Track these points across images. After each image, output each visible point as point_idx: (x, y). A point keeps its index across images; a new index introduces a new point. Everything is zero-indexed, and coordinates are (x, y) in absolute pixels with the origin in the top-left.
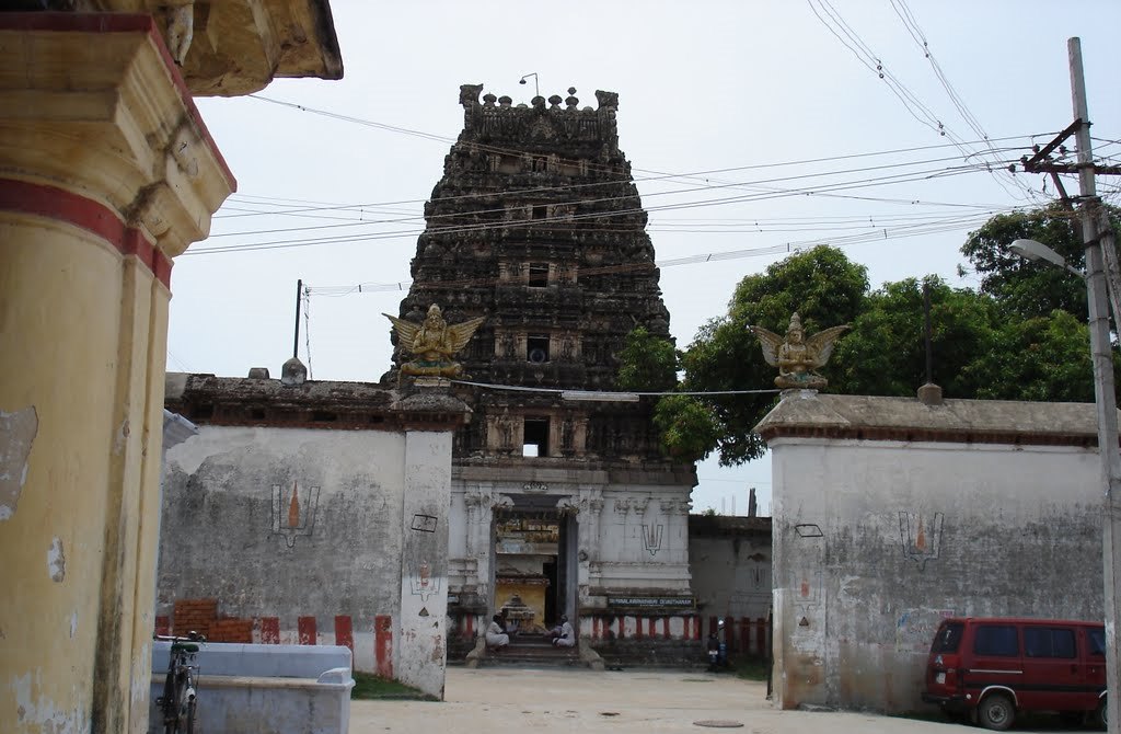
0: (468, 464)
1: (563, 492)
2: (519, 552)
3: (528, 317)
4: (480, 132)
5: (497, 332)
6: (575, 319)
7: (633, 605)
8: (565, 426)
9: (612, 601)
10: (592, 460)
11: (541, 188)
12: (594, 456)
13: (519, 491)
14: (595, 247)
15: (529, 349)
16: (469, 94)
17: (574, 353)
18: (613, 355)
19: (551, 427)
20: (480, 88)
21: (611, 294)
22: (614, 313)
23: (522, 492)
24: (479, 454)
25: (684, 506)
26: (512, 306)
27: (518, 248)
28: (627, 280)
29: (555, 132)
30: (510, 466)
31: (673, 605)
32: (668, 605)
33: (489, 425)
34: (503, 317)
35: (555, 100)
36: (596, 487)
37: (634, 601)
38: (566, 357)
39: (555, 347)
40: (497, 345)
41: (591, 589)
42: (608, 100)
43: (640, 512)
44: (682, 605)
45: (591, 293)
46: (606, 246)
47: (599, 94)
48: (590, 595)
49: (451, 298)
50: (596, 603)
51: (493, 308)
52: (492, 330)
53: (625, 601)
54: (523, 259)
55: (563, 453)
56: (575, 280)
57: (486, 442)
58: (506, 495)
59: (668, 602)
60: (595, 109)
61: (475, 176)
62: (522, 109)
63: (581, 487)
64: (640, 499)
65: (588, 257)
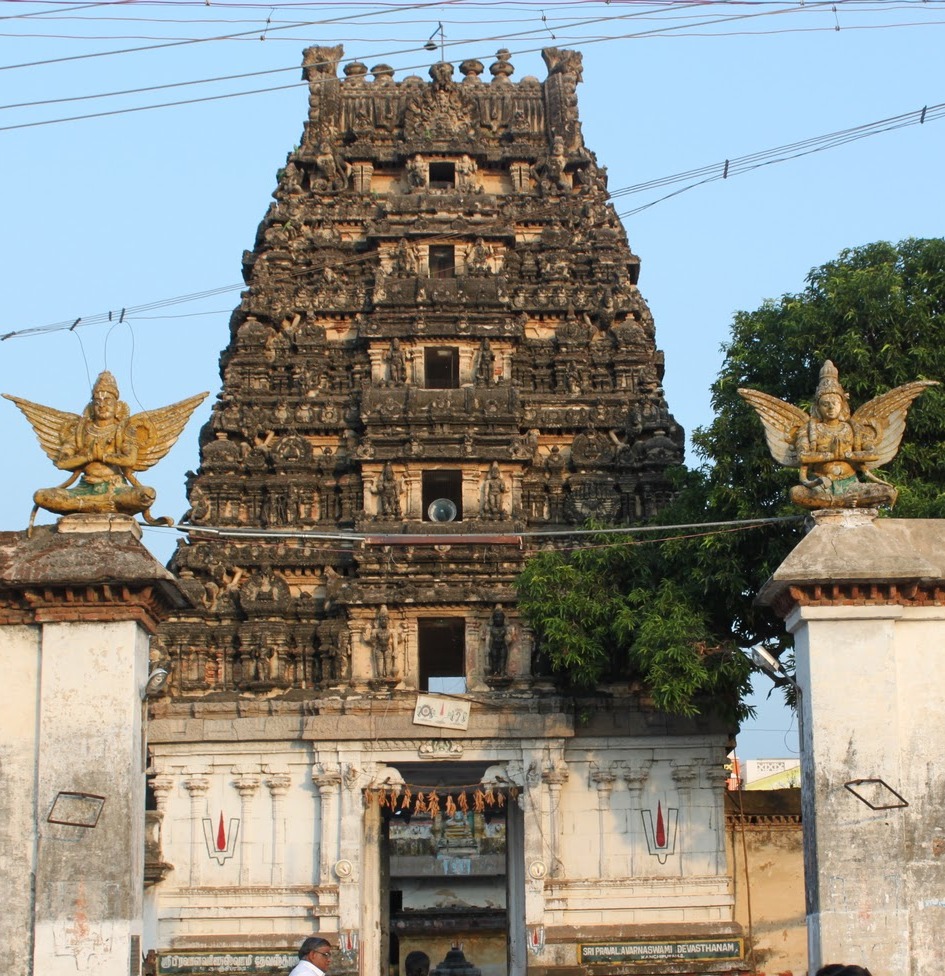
0: (316, 712)
1: (492, 756)
2: (469, 872)
3: (424, 441)
4: (337, 123)
5: (367, 470)
6: (508, 443)
7: (627, 958)
8: (492, 634)
9: (589, 952)
10: (543, 695)
11: (442, 215)
12: (547, 687)
13: (411, 756)
14: (541, 315)
15: (427, 500)
16: (316, 63)
17: (507, 505)
18: (579, 505)
19: (468, 638)
20: (339, 52)
21: (573, 396)
22: (579, 430)
23: (417, 759)
24: (337, 693)
25: (716, 772)
26: (393, 424)
27: (402, 321)
28: (602, 371)
29: (467, 120)
30: (393, 710)
31: (702, 954)
32: (693, 955)
33: (356, 638)
34: (376, 443)
35: (470, 68)
36: (553, 744)
37: (631, 950)
38: (491, 512)
39: (472, 493)
40: (367, 495)
41: (549, 930)
42: (563, 64)
43: (637, 785)
44: (719, 954)
45: (537, 397)
46: (561, 313)
47: (547, 55)
48: (549, 941)
49: (283, 414)
50: (559, 956)
51: (359, 429)
52: (356, 467)
53: (613, 951)
54: (410, 339)
55: (489, 684)
56: (506, 374)
57: (350, 672)
58: (390, 764)
59: (692, 949)
60: (542, 80)
61: (326, 201)
62: (412, 84)
63: (524, 744)
64: (636, 763)
65: (530, 334)
